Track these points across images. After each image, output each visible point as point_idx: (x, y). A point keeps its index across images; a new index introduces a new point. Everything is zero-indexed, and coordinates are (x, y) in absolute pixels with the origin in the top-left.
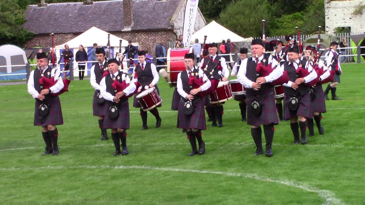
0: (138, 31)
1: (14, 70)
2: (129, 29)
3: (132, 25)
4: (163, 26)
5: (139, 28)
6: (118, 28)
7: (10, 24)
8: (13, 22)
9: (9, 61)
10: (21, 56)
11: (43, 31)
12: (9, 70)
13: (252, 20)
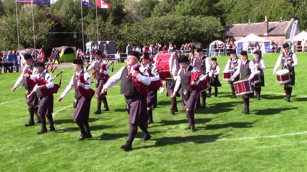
2: (267, 35)
4: (281, 33)
5: (270, 34)
6: (262, 34)
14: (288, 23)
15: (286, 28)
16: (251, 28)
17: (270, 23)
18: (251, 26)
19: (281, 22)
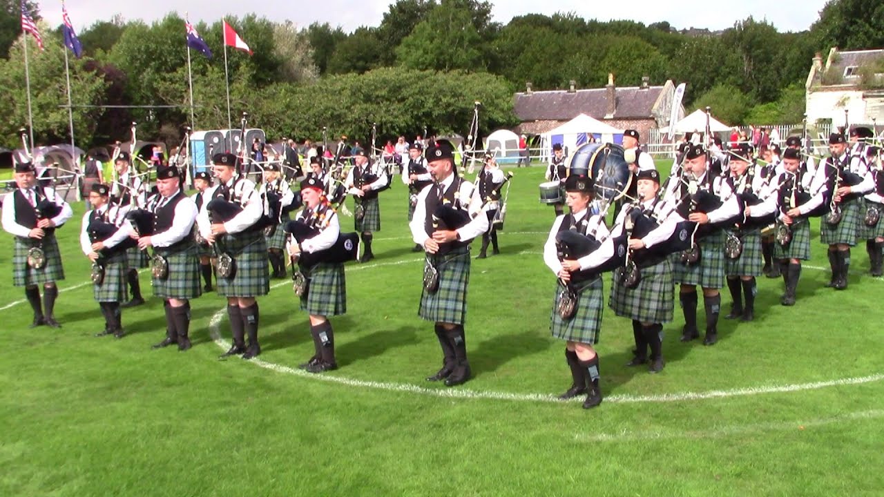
0: (620, 119)
1: (508, 154)
2: (612, 117)
3: (614, 113)
4: (644, 114)
5: (620, 116)
6: (600, 115)
7: (502, 110)
8: (505, 109)
9: (503, 145)
10: (515, 141)
11: (530, 118)
12: (504, 154)
13: (726, 109)
14: (658, 90)
15: (655, 102)
16: (576, 100)
17: (619, 89)
18: (573, 96)
19: (643, 88)
